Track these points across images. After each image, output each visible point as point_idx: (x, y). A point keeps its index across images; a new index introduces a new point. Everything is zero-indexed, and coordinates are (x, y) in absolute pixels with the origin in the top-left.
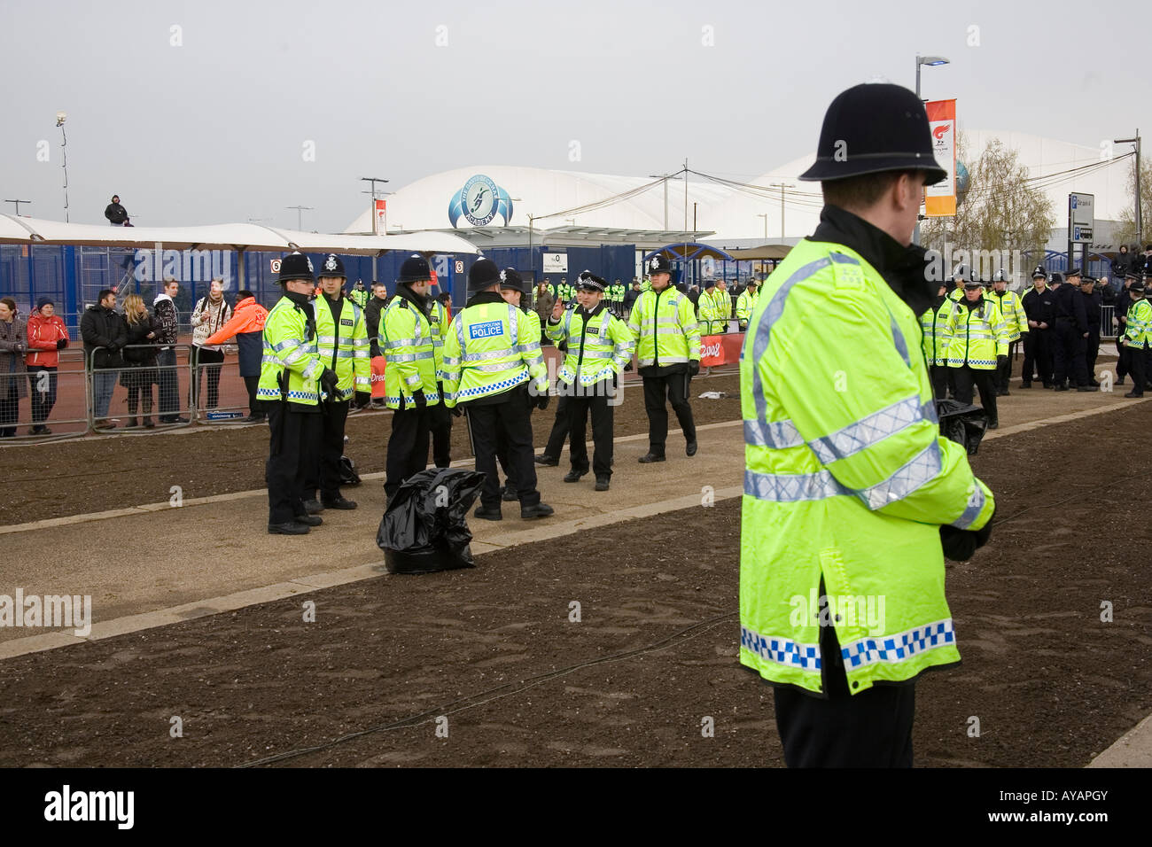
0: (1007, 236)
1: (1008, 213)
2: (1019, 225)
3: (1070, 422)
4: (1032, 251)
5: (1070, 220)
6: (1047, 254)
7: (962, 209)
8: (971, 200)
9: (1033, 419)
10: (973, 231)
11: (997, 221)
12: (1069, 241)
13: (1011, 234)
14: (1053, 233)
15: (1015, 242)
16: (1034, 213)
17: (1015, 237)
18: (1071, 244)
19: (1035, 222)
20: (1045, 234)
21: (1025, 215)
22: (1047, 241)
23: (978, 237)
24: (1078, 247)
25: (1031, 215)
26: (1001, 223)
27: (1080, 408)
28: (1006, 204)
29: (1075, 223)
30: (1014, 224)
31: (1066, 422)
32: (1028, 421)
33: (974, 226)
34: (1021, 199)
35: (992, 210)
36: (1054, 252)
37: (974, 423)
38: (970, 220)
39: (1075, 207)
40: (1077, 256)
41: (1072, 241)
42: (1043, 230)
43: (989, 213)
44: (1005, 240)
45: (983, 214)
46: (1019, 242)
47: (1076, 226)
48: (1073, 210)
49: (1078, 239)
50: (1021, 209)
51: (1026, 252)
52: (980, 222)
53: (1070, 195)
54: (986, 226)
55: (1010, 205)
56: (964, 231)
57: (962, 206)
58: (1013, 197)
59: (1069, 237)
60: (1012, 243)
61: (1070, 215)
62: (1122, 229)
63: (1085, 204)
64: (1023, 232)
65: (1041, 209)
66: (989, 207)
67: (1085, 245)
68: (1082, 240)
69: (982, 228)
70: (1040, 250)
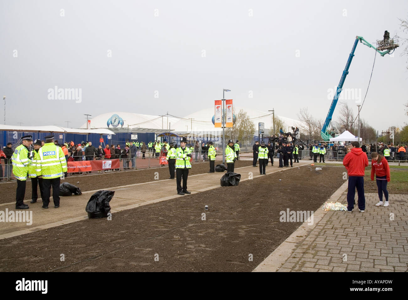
0: (245, 132)
1: (245, 127)
6: (254, 136)
7: (234, 125)
8: (236, 123)
10: (237, 131)
11: (242, 129)
14: (255, 132)
18: (259, 135)
19: (251, 129)
21: (249, 127)
22: (254, 134)
24: (261, 135)
25: (250, 127)
30: (247, 129)
34: (248, 124)
35: (242, 126)
36: (256, 136)
38: (236, 128)
40: (261, 137)
42: (253, 131)
45: (239, 127)
47: (260, 130)
48: (259, 126)
51: (249, 136)
52: (239, 129)
53: (259, 123)
55: (245, 125)
56: (235, 131)
58: (246, 123)
59: (259, 133)
61: (259, 128)
62: (270, 131)
63: (262, 125)
64: (248, 131)
65: (252, 126)
66: (241, 125)
67: (262, 135)
68: (262, 134)
69: (239, 130)
70: (252, 136)
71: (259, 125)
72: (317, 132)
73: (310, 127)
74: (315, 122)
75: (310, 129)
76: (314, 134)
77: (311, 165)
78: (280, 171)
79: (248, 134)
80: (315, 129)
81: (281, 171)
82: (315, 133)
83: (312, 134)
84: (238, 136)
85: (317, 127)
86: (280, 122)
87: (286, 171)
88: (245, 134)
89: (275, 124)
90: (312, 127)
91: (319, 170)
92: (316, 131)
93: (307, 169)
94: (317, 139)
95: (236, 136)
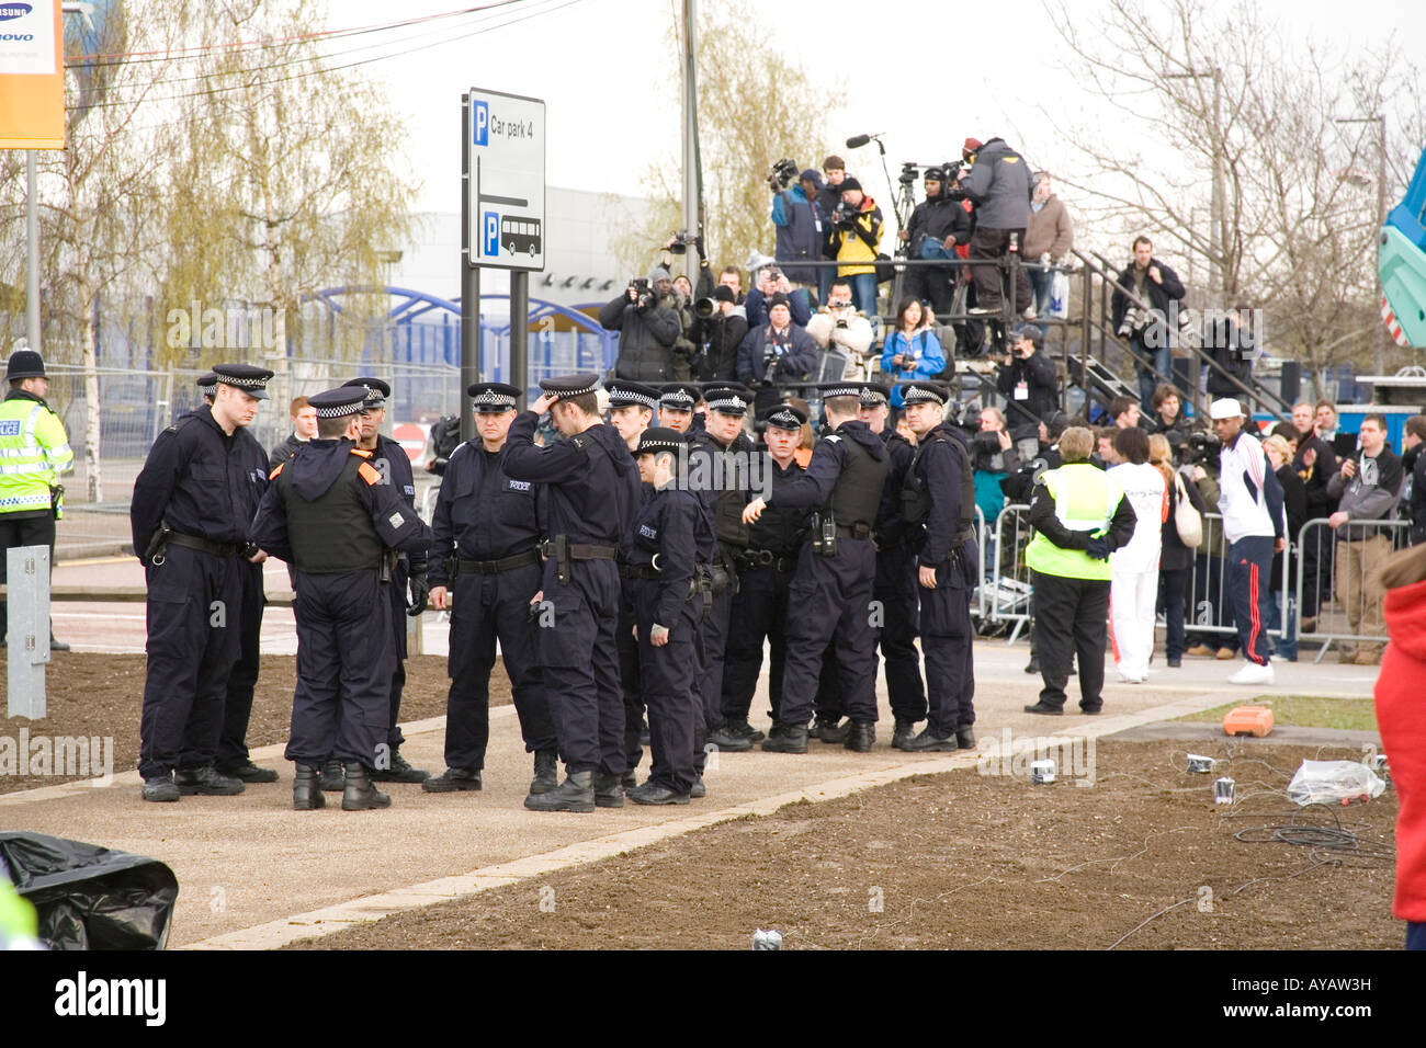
0: (260, 233)
1: (260, 151)
2: (297, 195)
3: (465, 902)
4: (347, 291)
5: (465, 183)
6: (398, 301)
7: (94, 125)
8: (126, 93)
9: (340, 893)
10: (136, 210)
11: (221, 177)
12: (465, 257)
13: (271, 225)
14: (415, 229)
15: (287, 253)
16: (347, 155)
17: (285, 237)
18: (470, 271)
19: (354, 186)
20: (389, 230)
21: (320, 159)
22: (396, 257)
23: (155, 232)
24: (494, 282)
25: (342, 159)
26: (236, 184)
27: (498, 851)
28: (251, 114)
29: (482, 198)
30: (282, 189)
31: (450, 904)
32: (321, 904)
33: (140, 190)
34: (304, 103)
35: (209, 143)
36: (421, 298)
37: (122, 916)
38: (125, 169)
39: (484, 142)
40: (495, 312)
41: (474, 259)
42: (384, 218)
43: (195, 149)
44: (250, 246)
45: (172, 148)
46: (300, 256)
47: (487, 207)
48: (475, 150)
49: (494, 252)
50: (305, 140)
51: (327, 294)
52: (163, 179)
53: (465, 98)
54: (185, 192)
55: (267, 122)
56: (105, 206)
57: (95, 114)
58: (277, 94)
59: (465, 243)
60: (277, 260)
61: (465, 169)
62: (641, 224)
63: (516, 130)
64: (313, 220)
65: (374, 143)
66: (193, 126)
67: (519, 275)
68: (506, 256)
69: (168, 198)
70: (372, 289)
71: (473, 130)
72: (1332, 234)
73: (1222, 159)
74: (1293, 92)
75: (1218, 192)
76: (1281, 266)
77: (1233, 720)
78: (766, 806)
79: (314, 262)
80: (1300, 198)
81: (789, 812)
82: (1299, 252)
83: (1246, 268)
84: (151, 289)
85: (1321, 163)
86: (787, 93)
87: (851, 803)
88: (263, 258)
89: (707, 127)
90: (1251, 163)
91: (1336, 806)
92: (1316, 229)
93: (1163, 785)
94: (1320, 353)
95: (116, 290)
